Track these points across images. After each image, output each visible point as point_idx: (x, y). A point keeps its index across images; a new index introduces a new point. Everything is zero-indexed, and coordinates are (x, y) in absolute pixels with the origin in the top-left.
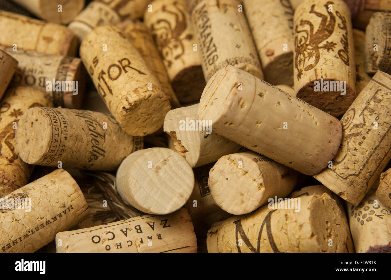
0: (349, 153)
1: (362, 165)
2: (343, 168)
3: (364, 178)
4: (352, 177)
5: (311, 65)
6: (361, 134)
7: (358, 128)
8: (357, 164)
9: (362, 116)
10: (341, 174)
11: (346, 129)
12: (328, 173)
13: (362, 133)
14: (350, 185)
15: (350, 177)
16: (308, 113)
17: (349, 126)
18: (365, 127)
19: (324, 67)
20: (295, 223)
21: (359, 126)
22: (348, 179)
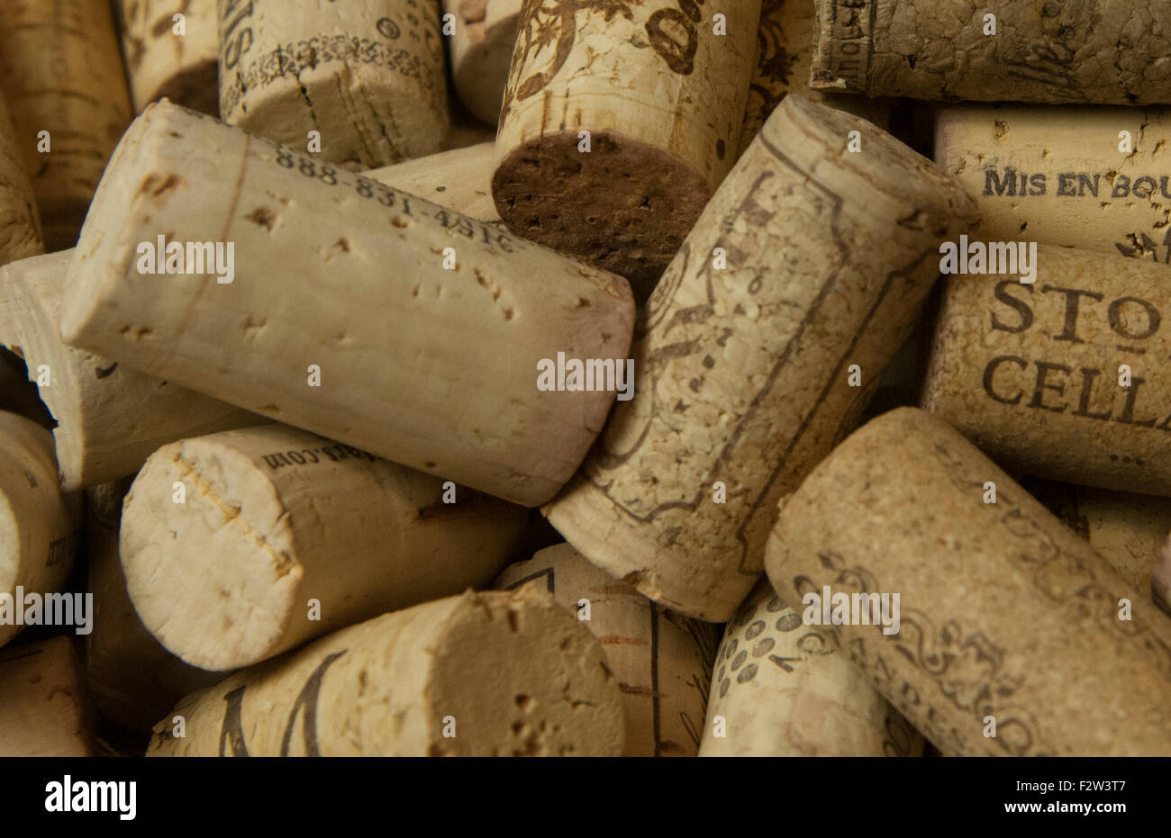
0: (657, 420)
1: (707, 469)
2: (638, 478)
3: (724, 518)
4: (673, 512)
5: (539, 75)
6: (700, 349)
7: (689, 326)
8: (687, 462)
9: (703, 278)
10: (630, 503)
11: (653, 327)
12: (586, 500)
13: (701, 343)
14: (667, 546)
15: (664, 514)
16: (475, 276)
17: (663, 316)
18: (712, 321)
19: (579, 84)
20: (382, 708)
21: (693, 316)
22: (657, 524)
